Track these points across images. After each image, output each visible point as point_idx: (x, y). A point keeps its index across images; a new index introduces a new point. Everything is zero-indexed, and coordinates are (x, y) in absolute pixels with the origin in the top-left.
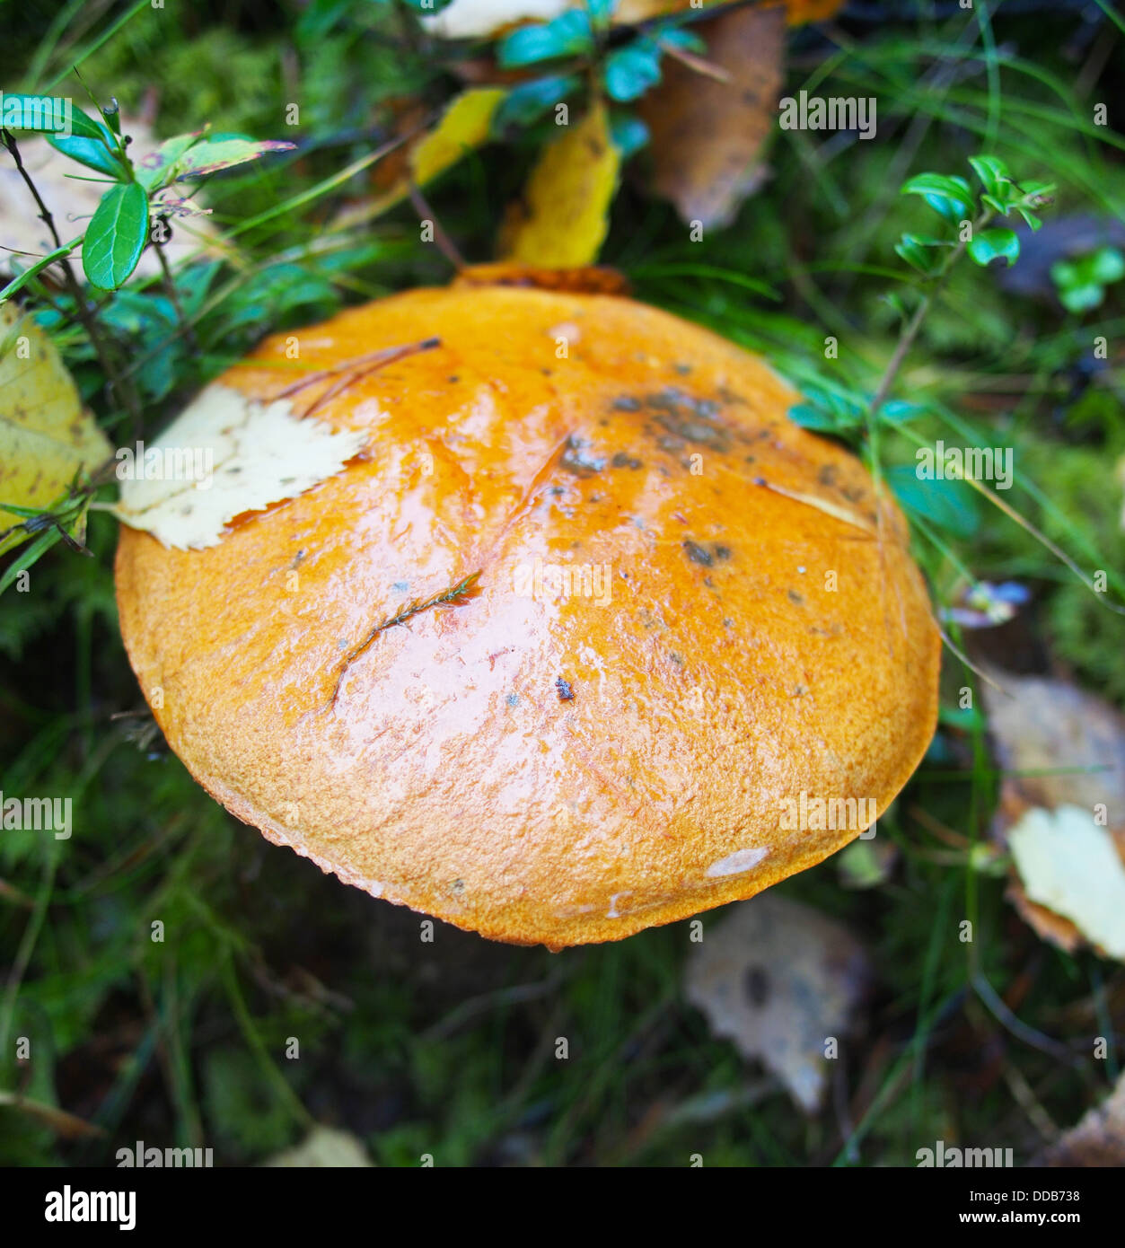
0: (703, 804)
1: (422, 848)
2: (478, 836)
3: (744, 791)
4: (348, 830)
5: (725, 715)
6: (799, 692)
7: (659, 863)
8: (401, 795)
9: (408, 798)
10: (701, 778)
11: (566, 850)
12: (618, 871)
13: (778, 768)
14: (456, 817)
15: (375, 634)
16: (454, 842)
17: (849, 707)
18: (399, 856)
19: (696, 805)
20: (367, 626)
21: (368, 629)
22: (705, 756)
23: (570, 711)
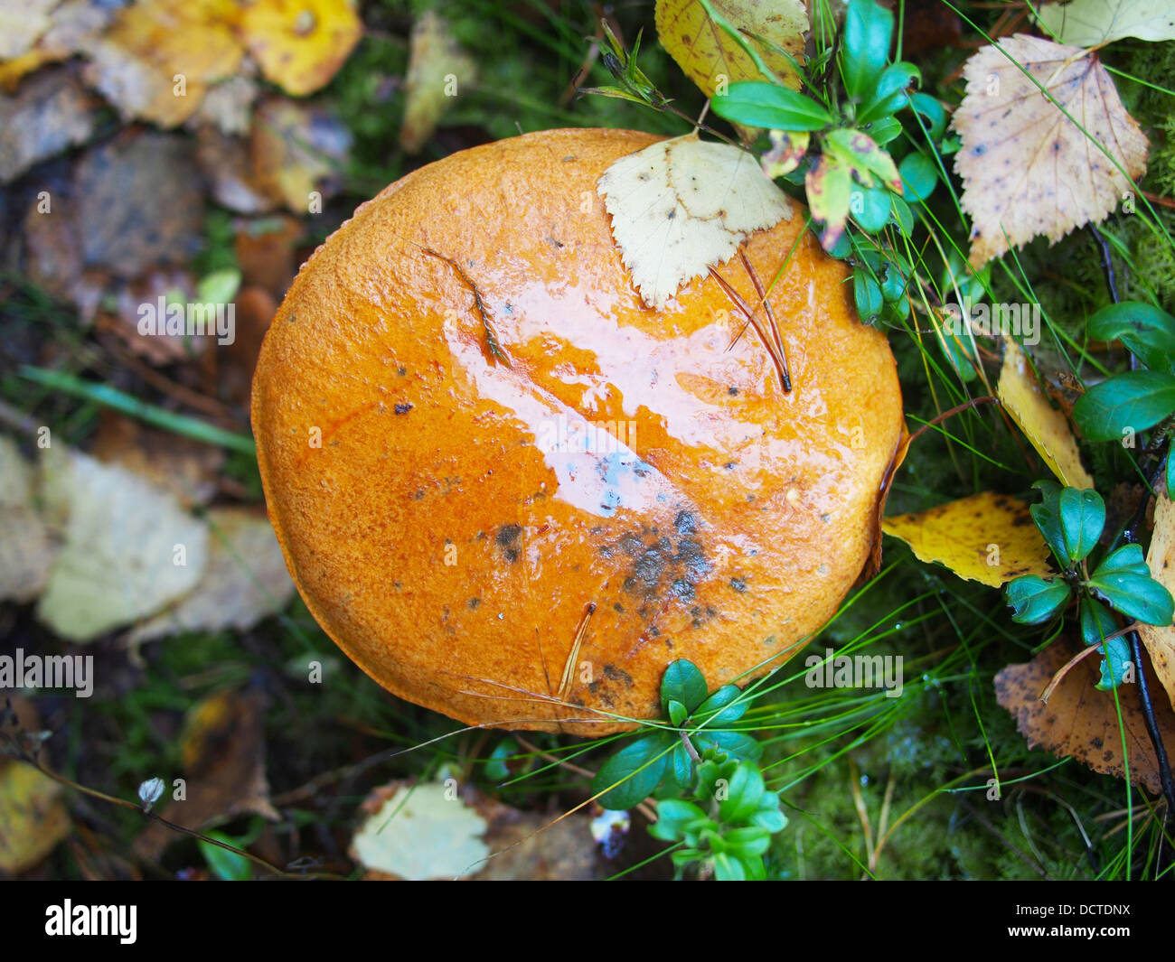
0: (319, 492)
1: (317, 297)
2: (316, 335)
3: (327, 525)
4: (343, 253)
5: (379, 522)
6: (397, 585)
7: (285, 454)
8: (352, 288)
9: (349, 291)
10: (335, 494)
11: (298, 391)
12: (282, 425)
13: (341, 553)
14: (330, 322)
15: (472, 286)
16: (317, 318)
17: (388, 621)
18: (317, 282)
19: (318, 487)
20: (482, 283)
21: (478, 282)
22: (350, 501)
23: (390, 411)
